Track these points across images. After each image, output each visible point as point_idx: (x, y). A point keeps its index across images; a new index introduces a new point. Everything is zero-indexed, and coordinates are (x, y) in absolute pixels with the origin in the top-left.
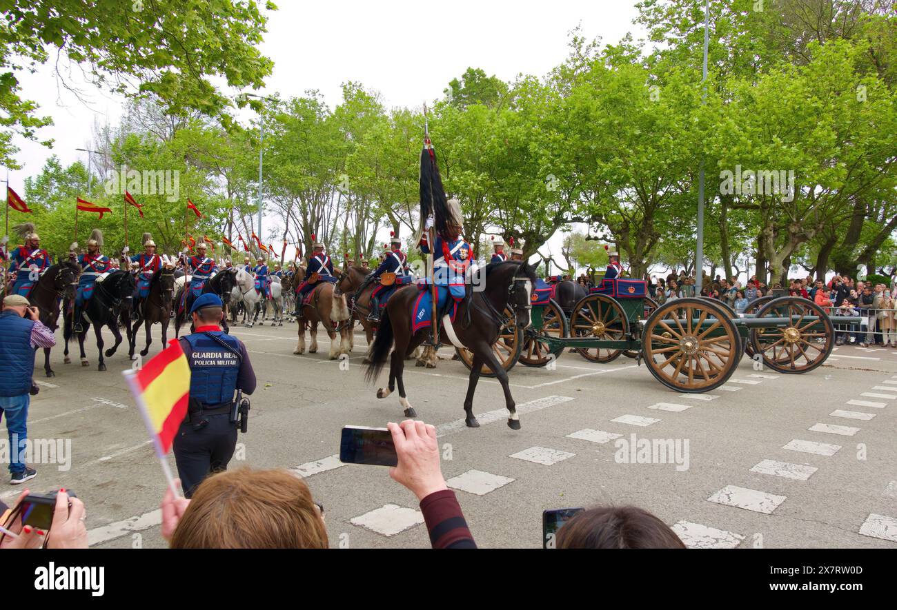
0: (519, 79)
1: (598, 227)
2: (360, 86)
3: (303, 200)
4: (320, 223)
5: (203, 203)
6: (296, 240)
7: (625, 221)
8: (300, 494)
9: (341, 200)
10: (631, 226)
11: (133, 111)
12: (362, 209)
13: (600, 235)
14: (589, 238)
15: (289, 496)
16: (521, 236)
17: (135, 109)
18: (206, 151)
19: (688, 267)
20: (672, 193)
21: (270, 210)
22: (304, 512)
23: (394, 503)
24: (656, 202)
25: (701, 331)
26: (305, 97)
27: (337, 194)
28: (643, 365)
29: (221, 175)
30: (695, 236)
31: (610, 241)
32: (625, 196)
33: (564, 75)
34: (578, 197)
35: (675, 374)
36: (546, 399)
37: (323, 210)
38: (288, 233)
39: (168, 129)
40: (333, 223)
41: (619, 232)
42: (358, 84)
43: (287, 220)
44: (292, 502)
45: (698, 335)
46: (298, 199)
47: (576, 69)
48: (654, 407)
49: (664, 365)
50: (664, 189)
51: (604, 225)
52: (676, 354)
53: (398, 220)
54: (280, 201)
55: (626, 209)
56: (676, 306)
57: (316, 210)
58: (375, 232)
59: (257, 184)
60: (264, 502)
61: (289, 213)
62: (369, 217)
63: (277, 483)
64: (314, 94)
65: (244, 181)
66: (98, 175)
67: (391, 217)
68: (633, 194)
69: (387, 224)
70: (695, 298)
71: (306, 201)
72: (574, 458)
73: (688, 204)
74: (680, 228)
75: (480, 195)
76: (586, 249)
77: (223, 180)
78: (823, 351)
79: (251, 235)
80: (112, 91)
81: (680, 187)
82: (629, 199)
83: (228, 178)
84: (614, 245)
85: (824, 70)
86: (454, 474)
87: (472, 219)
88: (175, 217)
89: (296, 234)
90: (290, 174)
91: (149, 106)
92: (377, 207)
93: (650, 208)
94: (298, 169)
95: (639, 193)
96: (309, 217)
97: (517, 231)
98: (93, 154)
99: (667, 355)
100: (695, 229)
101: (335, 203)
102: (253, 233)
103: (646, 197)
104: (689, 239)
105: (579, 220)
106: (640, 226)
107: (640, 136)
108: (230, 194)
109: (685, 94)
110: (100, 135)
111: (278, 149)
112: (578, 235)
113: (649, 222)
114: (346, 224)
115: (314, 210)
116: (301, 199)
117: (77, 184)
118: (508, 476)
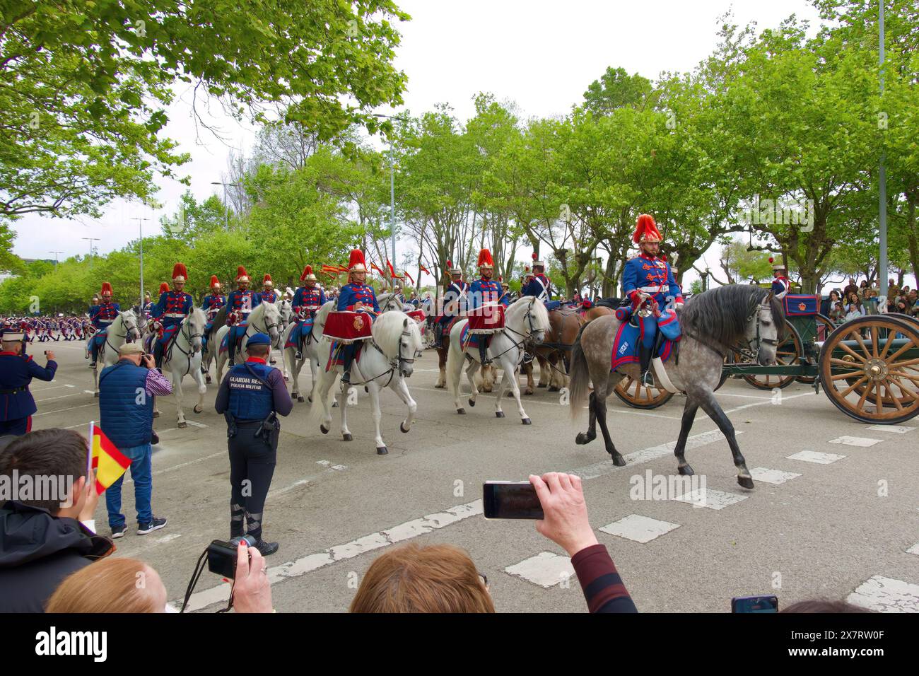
0: (662, 76)
1: (762, 235)
2: (492, 97)
3: (437, 221)
4: (456, 245)
5: (337, 231)
6: (432, 265)
7: (793, 227)
9: (477, 219)
10: (800, 232)
11: (265, 139)
12: (498, 227)
13: (763, 244)
14: (751, 248)
16: (673, 250)
17: (267, 138)
18: (336, 177)
19: (870, 275)
20: (847, 192)
21: (404, 233)
23: (550, 550)
24: (829, 204)
25: (890, 353)
26: (435, 110)
27: (471, 214)
28: (822, 391)
29: (352, 201)
30: (877, 240)
31: (775, 251)
32: (790, 199)
34: (736, 204)
35: (861, 402)
36: (710, 433)
37: (458, 231)
38: (423, 257)
39: (299, 157)
40: (468, 244)
41: (786, 241)
42: (490, 95)
43: (421, 243)
45: (886, 357)
46: (432, 221)
47: (728, 61)
48: (837, 441)
49: (846, 393)
50: (839, 188)
51: (767, 233)
52: (860, 380)
53: (538, 238)
54: (413, 224)
57: (451, 231)
58: (513, 252)
59: (389, 208)
61: (422, 236)
62: (507, 236)
64: (444, 107)
65: (376, 205)
66: (233, 208)
67: (530, 235)
68: (801, 196)
69: (526, 242)
71: (440, 222)
72: (746, 501)
73: (867, 204)
74: (859, 231)
75: (625, 207)
76: (748, 259)
77: (354, 206)
79: (385, 263)
83: (360, 203)
84: (780, 255)
86: (613, 519)
87: (618, 234)
88: (310, 247)
89: (431, 258)
92: (514, 225)
93: (822, 210)
95: (807, 194)
96: (443, 239)
97: (669, 245)
98: (227, 187)
99: (851, 380)
100: (877, 232)
101: (470, 223)
102: (387, 260)
103: (817, 200)
104: (870, 244)
105: (739, 229)
106: (811, 232)
107: (808, 131)
108: (362, 220)
109: (860, 79)
110: (234, 167)
111: (410, 170)
112: (738, 245)
113: (820, 227)
114: (482, 243)
115: (448, 231)
116: (435, 220)
117: (214, 218)
118: (673, 522)
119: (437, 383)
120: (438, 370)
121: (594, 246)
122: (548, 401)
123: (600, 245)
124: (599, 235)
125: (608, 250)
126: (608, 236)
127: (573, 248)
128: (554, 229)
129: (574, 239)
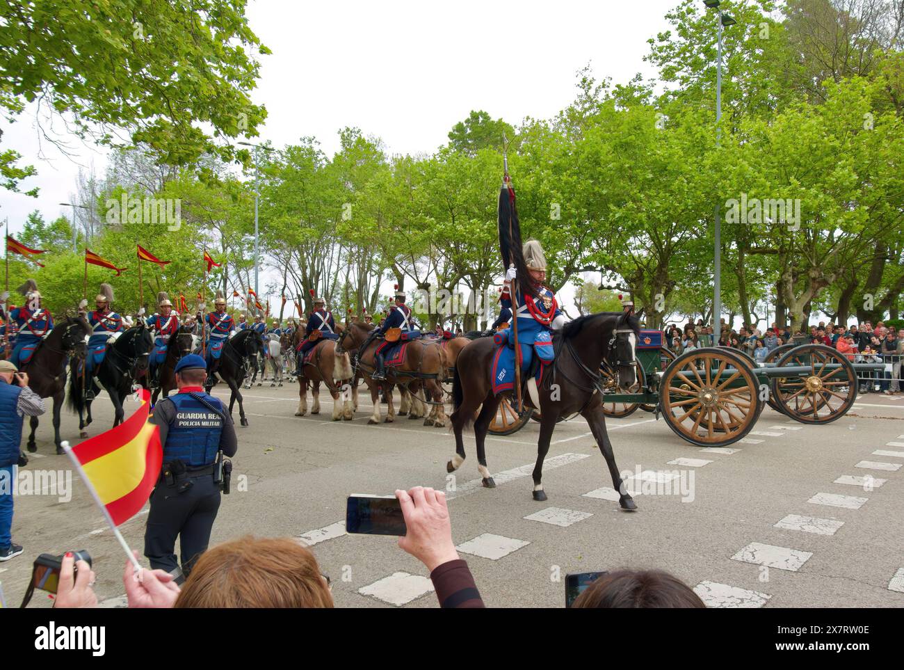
0: (525, 123)
1: (611, 276)
2: (358, 132)
3: (301, 253)
4: (320, 277)
5: (195, 258)
6: (295, 296)
7: (640, 269)
8: (305, 563)
9: (342, 252)
10: (645, 274)
11: (120, 162)
12: (364, 261)
13: (613, 284)
14: (602, 288)
15: (293, 565)
17: (122, 160)
18: (198, 203)
19: (706, 315)
20: (687, 238)
21: (268, 265)
22: (310, 582)
23: (404, 571)
24: (670, 249)
25: (720, 382)
26: (300, 144)
27: (337, 247)
28: (661, 418)
29: (214, 229)
30: (712, 283)
31: (623, 290)
32: (638, 243)
33: (573, 118)
34: (589, 245)
35: (695, 428)
36: (561, 456)
37: (323, 264)
38: (286, 288)
39: (157, 181)
40: (333, 276)
41: (633, 280)
42: (356, 130)
43: (285, 275)
44: (297, 571)
45: (717, 386)
46: (297, 252)
47: (585, 112)
48: (674, 462)
49: (683, 419)
50: (679, 235)
51: (616, 274)
52: (694, 408)
53: (402, 272)
54: (277, 255)
55: (639, 256)
56: (694, 357)
57: (316, 264)
58: (378, 285)
59: (253, 238)
60: (268, 571)
61: (287, 268)
62: (372, 270)
63: (282, 552)
64: (310, 141)
65: (240, 235)
66: (84, 231)
67: (395, 269)
68: (647, 240)
69: (390, 277)
70: (714, 348)
71: (305, 254)
72: (591, 518)
73: (704, 250)
74: (696, 275)
75: (488, 245)
76: (599, 298)
77: (216, 233)
78: (846, 400)
79: (247, 291)
80: (97, 142)
81: (695, 233)
82: (643, 245)
83: (222, 231)
84: (628, 294)
85: (840, 109)
86: (466, 538)
87: (480, 270)
88: (168, 274)
89: (295, 289)
90: (288, 226)
91: (137, 157)
92: (380, 259)
93: (665, 254)
94: (296, 220)
95: (652, 238)
96: (308, 271)
98: (78, 209)
99: (686, 407)
100: (712, 276)
101: (336, 256)
102: (250, 288)
103: (661, 244)
104: (706, 286)
105: (591, 269)
106: (655, 274)
107: (653, 180)
108: (224, 249)
109: (698, 135)
110: (85, 188)
111: (274, 200)
112: (590, 285)
113: (663, 269)
114: (347, 277)
115: (313, 264)
116: (300, 252)
117: (62, 241)
118: (524, 540)
119: (297, 411)
120: (298, 399)
121: (457, 282)
122: (407, 428)
123: (462, 280)
124: (461, 270)
125: (469, 285)
126: (471, 272)
127: (437, 284)
128: (419, 265)
129: (437, 274)
